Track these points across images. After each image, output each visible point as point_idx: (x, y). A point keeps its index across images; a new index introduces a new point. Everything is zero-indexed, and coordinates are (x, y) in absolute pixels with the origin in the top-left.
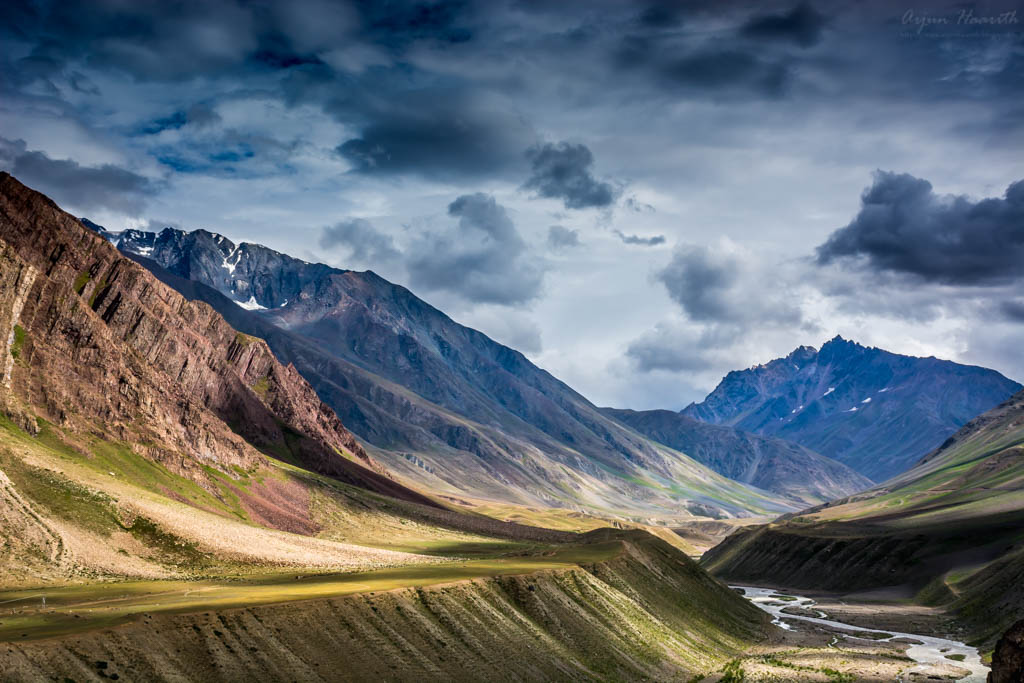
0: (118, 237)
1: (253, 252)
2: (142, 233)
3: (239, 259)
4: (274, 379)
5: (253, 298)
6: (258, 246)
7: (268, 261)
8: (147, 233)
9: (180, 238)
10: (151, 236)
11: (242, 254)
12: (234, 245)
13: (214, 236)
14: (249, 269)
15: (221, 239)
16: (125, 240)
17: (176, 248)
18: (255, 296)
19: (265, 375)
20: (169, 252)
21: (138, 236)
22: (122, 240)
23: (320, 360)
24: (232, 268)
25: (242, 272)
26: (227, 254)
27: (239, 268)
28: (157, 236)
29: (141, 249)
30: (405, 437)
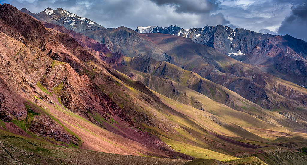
0: (188, 32)
1: (240, 32)
2: (197, 29)
3: (234, 35)
4: (66, 83)
5: (240, 51)
6: (242, 29)
7: (246, 35)
8: (199, 29)
9: (211, 29)
10: (200, 29)
11: (236, 33)
12: (232, 30)
13: (224, 27)
14: (238, 39)
15: (227, 28)
16: (191, 32)
17: (210, 33)
18: (241, 49)
19: (63, 81)
20: (207, 35)
21: (195, 30)
22: (189, 32)
23: (255, 74)
24: (231, 39)
25: (236, 41)
26: (230, 33)
27: (234, 39)
28: (203, 29)
29: (196, 35)
30: (286, 105)
